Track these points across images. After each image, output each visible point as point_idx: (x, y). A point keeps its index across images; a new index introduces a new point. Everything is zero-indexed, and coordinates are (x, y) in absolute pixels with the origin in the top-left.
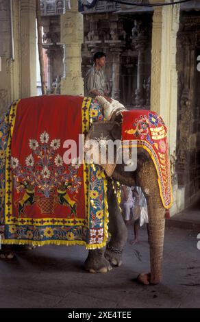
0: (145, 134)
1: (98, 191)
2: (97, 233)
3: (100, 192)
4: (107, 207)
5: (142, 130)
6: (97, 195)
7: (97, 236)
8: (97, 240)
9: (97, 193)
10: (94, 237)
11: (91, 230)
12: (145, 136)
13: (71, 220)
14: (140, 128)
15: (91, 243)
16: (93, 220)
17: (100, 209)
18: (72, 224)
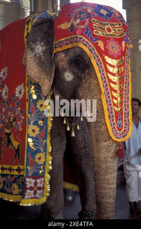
0: (82, 27)
1: (39, 126)
2: (36, 184)
3: (41, 128)
4: (50, 149)
5: (78, 21)
6: (37, 132)
7: (35, 188)
8: (35, 193)
9: (37, 130)
10: (31, 188)
11: (28, 180)
12: (83, 30)
13: (16, 167)
14: (75, 19)
15: (27, 197)
16: (31, 165)
17: (40, 152)
18: (16, 173)
